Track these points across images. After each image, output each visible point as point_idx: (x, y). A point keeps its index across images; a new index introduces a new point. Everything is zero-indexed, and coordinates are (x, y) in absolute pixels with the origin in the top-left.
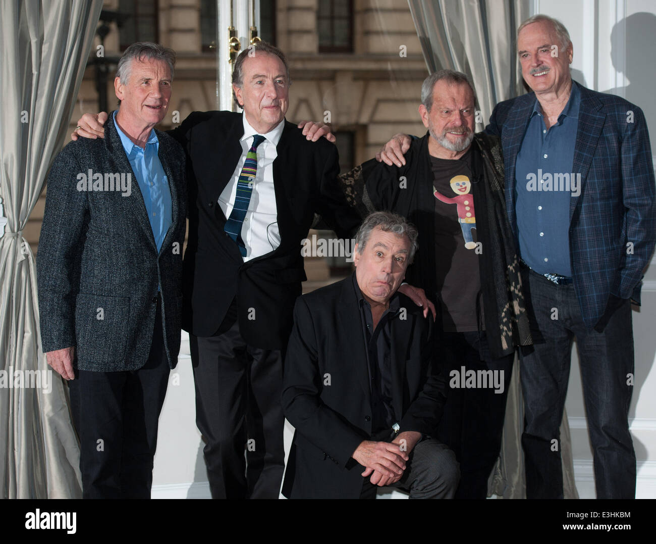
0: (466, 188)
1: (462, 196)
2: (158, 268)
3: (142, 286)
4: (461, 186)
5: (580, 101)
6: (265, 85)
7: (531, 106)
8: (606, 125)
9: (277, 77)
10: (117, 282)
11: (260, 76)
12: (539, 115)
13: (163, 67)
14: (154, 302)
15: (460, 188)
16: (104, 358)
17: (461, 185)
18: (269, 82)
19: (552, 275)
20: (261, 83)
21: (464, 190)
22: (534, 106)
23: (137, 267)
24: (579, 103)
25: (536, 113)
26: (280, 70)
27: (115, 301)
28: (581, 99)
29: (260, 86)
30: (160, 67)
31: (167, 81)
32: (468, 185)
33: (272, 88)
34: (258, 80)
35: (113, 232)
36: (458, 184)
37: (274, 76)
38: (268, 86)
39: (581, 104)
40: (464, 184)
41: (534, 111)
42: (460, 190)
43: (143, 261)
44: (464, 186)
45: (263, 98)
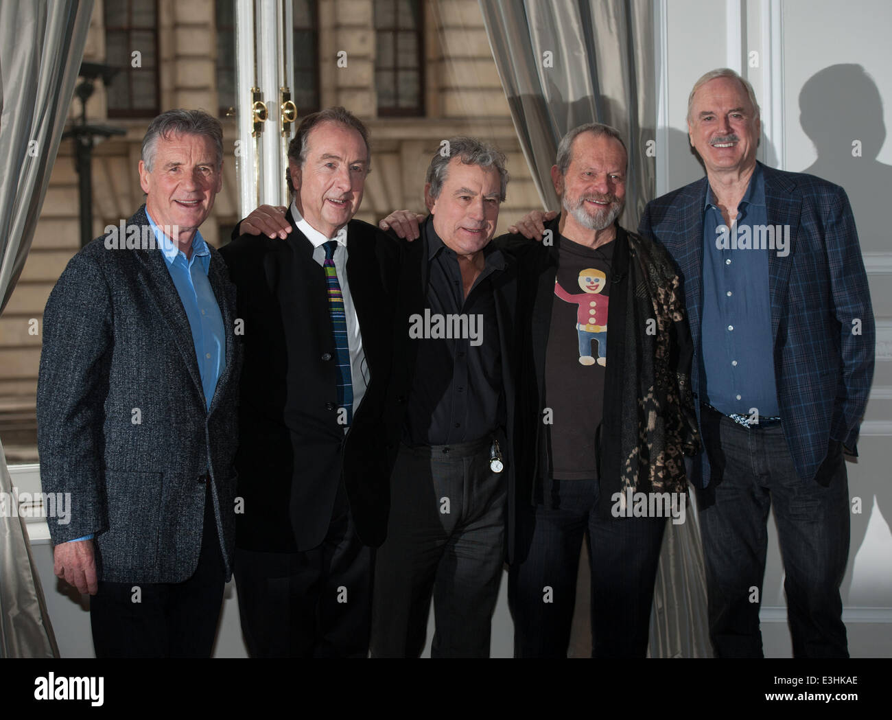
0: (597, 286)
1: (590, 294)
2: (207, 436)
3: (182, 457)
4: (592, 283)
5: (764, 182)
6: (337, 170)
7: (701, 197)
8: (804, 211)
9: (355, 162)
10: (145, 448)
11: (333, 157)
12: (714, 208)
13: (200, 146)
14: (201, 482)
15: (589, 284)
16: (126, 563)
17: (592, 281)
18: (342, 167)
19: (742, 416)
20: (331, 166)
21: (594, 288)
22: (705, 197)
23: (175, 427)
24: (763, 186)
25: (709, 206)
26: (359, 154)
27: (141, 478)
28: (765, 179)
29: (328, 169)
30: (195, 147)
31: (207, 165)
32: (602, 283)
33: (346, 177)
34: (327, 161)
35: (146, 373)
36: (589, 280)
37: (352, 160)
38: (341, 172)
39: (765, 186)
40: (597, 280)
41: (706, 205)
42: (588, 287)
43: (185, 421)
44: (595, 284)
45: (330, 187)
